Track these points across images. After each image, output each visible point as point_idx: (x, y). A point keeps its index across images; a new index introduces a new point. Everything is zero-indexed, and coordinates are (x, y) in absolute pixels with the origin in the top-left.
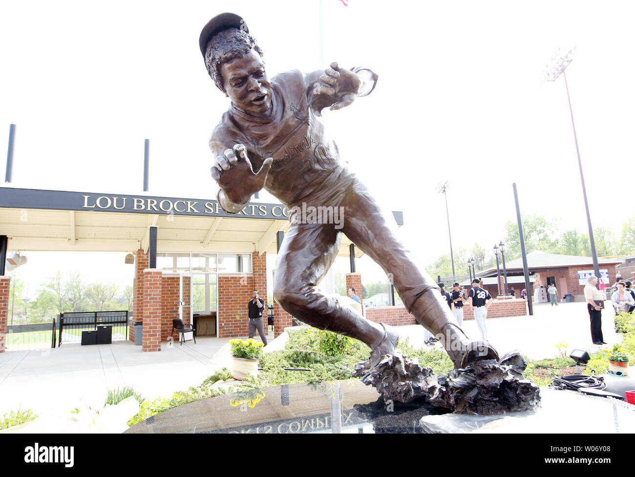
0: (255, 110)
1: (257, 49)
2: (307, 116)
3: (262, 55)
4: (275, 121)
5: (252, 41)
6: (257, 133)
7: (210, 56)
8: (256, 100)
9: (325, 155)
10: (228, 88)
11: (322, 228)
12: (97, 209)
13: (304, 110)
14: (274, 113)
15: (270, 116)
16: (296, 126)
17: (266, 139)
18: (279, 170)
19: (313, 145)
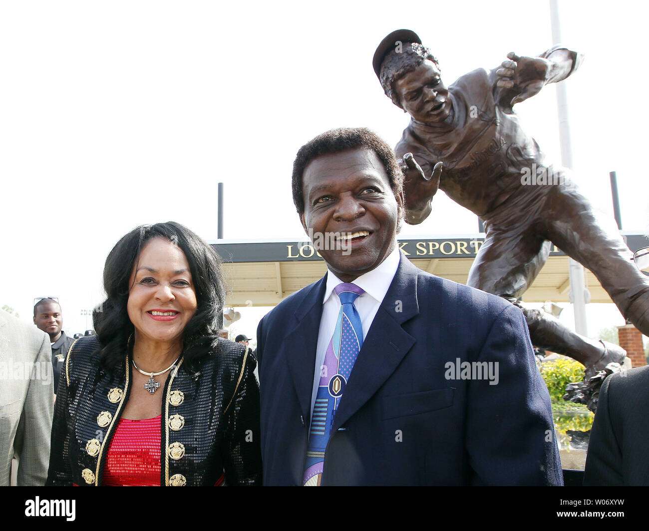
0: (434, 120)
1: (430, 58)
2: (495, 116)
3: (438, 63)
4: (457, 128)
5: (424, 52)
6: (440, 143)
7: (384, 76)
8: (433, 110)
9: (521, 155)
10: (404, 104)
11: (521, 237)
12: (301, 259)
13: (490, 110)
14: (457, 120)
15: (451, 123)
16: (482, 129)
17: (450, 148)
18: (466, 178)
19: (504, 147)
